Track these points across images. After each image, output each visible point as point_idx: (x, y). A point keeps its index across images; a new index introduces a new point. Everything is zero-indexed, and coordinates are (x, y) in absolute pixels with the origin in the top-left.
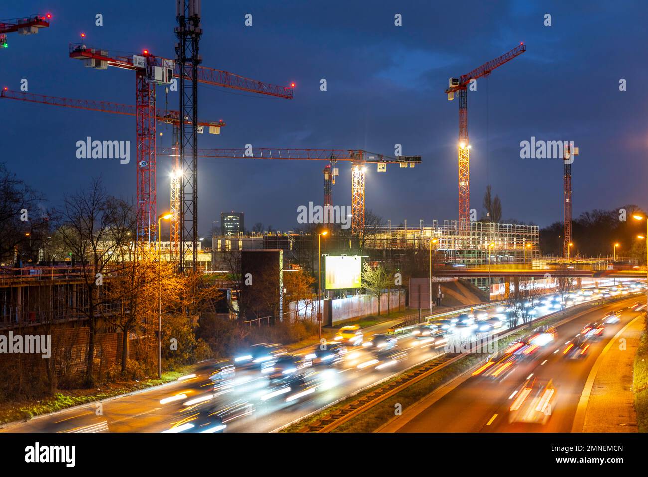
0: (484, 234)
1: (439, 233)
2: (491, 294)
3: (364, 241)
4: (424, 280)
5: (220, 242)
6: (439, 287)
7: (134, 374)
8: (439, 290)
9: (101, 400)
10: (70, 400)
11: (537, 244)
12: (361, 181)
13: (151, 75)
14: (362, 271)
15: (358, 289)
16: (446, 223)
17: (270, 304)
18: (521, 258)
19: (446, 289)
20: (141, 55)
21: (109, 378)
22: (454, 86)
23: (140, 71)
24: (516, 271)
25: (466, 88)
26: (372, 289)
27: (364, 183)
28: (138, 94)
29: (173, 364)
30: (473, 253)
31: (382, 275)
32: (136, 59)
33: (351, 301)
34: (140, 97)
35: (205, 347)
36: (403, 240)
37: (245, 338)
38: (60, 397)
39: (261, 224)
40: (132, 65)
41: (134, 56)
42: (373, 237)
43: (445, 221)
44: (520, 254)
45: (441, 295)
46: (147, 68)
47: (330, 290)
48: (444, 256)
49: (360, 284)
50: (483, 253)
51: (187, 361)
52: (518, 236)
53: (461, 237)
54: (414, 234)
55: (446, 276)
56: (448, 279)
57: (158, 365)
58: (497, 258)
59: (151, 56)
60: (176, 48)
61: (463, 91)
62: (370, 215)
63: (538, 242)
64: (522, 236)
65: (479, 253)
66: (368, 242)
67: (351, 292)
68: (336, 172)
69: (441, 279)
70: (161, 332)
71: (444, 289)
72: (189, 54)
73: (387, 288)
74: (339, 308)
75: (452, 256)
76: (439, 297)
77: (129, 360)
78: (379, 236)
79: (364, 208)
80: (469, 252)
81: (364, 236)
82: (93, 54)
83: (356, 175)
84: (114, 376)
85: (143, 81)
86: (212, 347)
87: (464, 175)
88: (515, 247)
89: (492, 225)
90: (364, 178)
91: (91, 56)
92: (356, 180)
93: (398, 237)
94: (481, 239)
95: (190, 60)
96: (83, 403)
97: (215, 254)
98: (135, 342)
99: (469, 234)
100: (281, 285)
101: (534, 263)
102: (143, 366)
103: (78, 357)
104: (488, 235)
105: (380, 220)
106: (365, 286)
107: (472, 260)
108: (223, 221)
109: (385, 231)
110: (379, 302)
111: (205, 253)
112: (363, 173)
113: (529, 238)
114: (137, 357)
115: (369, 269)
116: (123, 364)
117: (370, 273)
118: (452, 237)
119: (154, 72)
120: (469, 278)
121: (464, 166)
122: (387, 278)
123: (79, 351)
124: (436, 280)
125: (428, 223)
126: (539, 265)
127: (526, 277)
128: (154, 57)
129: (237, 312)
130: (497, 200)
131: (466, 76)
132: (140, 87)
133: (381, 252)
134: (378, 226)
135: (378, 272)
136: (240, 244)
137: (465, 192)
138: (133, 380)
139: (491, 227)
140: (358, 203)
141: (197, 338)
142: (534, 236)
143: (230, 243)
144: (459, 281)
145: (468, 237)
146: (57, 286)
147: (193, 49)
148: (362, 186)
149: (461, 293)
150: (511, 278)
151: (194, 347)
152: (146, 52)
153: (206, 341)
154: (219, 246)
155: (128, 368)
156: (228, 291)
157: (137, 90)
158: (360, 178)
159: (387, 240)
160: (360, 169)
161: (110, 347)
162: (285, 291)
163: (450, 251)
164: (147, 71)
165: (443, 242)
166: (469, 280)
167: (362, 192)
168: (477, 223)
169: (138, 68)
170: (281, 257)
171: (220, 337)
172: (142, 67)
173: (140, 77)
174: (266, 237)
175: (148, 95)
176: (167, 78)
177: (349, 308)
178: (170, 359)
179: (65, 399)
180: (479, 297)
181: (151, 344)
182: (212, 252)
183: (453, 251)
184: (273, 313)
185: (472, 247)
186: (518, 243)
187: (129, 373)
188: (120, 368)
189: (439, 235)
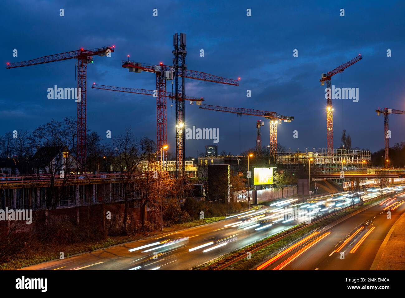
0: (340, 155)
1: (316, 155)
2: (344, 187)
3: (276, 160)
4: (306, 180)
5: (202, 161)
6: (316, 184)
7: (148, 228)
8: (316, 185)
9: (130, 242)
10: (114, 242)
11: (370, 161)
12: (275, 128)
13: (164, 75)
14: (273, 175)
15: (271, 185)
16: (320, 150)
17: (223, 193)
18: (360, 168)
19: (320, 185)
20: (159, 65)
21: (135, 230)
22: (324, 78)
23: (158, 74)
24: (358, 175)
25: (331, 79)
26: (279, 185)
27: (276, 129)
28: (158, 85)
29: (169, 223)
30: (335, 166)
31: (284, 177)
32: (156, 67)
33: (267, 191)
34: (158, 87)
35: (186, 215)
36: (297, 159)
37: (208, 210)
38: (109, 240)
39: (225, 151)
40: (154, 70)
41: (155, 66)
42: (280, 157)
43: (319, 149)
44: (360, 166)
45: (316, 188)
46: (162, 71)
47: (256, 185)
48: (319, 167)
49: (272, 182)
50: (340, 165)
51: (177, 222)
52: (359, 156)
53: (328, 157)
54: (303, 156)
55: (320, 178)
56: (321, 179)
57: (161, 224)
58: (347, 168)
59: (164, 65)
60: (173, 61)
61: (329, 80)
62: (279, 146)
63: (370, 160)
64: (361, 156)
65: (338, 165)
66: (278, 160)
67: (268, 186)
68: (263, 124)
69: (317, 180)
70: (163, 207)
71: (318, 184)
72: (180, 64)
73: (286, 184)
74: (261, 195)
75: (324, 167)
76: (315, 189)
77: (146, 221)
78: (284, 157)
79: (276, 142)
80: (333, 165)
81: (276, 157)
82: (134, 66)
83: (272, 125)
84: (138, 229)
85: (160, 79)
86: (191, 215)
87: (330, 124)
88: (358, 162)
89: (345, 151)
90: (276, 127)
91: (133, 66)
92: (272, 127)
93: (295, 157)
94: (339, 158)
95: (180, 67)
96: (120, 243)
97: (199, 167)
98: (149, 212)
99: (332, 155)
100: (229, 183)
101: (368, 171)
102: (153, 225)
103: (120, 220)
104: (343, 156)
105: (284, 148)
106: (275, 183)
107: (334, 169)
108: (207, 150)
109: (287, 154)
110: (282, 191)
111: (194, 166)
112: (276, 124)
113: (365, 157)
114: (151, 219)
115: (277, 174)
116: (143, 224)
117: (277, 176)
118: (324, 157)
119: (165, 74)
120: (332, 179)
121: (330, 120)
122: (287, 179)
123: (120, 217)
124: (313, 180)
125: (310, 150)
126: (371, 172)
127: (364, 178)
128: (165, 66)
129: (205, 197)
130: (349, 137)
131: (331, 72)
132: (158, 81)
133: (285, 165)
134: (283, 152)
135: (282, 176)
136: (212, 161)
137: (331, 133)
138: (148, 232)
139: (344, 152)
140: (274, 140)
141: (182, 210)
142: (368, 156)
143: (207, 161)
144: (327, 180)
145: (332, 157)
146: (113, 183)
147: (182, 61)
148: (275, 131)
149: (327, 187)
150: (355, 179)
151: (181, 215)
152: (161, 63)
153: (188, 212)
154: (201, 163)
155: (145, 225)
156: (201, 186)
157: (157, 83)
158: (274, 127)
159: (289, 159)
160: (274, 122)
161: (136, 215)
162: (231, 186)
163: (322, 164)
164: (162, 73)
165: (318, 160)
166: (333, 180)
167: (275, 134)
168: (339, 150)
169: (157, 72)
170: (229, 168)
171: (195, 210)
172: (159, 71)
173: (159, 76)
174: (225, 158)
175: (163, 85)
176: (172, 76)
177: (266, 195)
178: (168, 221)
179: (112, 241)
180: (337, 189)
181: (158, 213)
182: (197, 166)
183: (324, 164)
184: (224, 197)
185: (334, 162)
186: (359, 160)
187: (146, 228)
188: (141, 226)
189: (316, 156)
